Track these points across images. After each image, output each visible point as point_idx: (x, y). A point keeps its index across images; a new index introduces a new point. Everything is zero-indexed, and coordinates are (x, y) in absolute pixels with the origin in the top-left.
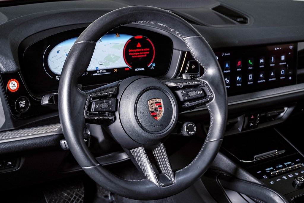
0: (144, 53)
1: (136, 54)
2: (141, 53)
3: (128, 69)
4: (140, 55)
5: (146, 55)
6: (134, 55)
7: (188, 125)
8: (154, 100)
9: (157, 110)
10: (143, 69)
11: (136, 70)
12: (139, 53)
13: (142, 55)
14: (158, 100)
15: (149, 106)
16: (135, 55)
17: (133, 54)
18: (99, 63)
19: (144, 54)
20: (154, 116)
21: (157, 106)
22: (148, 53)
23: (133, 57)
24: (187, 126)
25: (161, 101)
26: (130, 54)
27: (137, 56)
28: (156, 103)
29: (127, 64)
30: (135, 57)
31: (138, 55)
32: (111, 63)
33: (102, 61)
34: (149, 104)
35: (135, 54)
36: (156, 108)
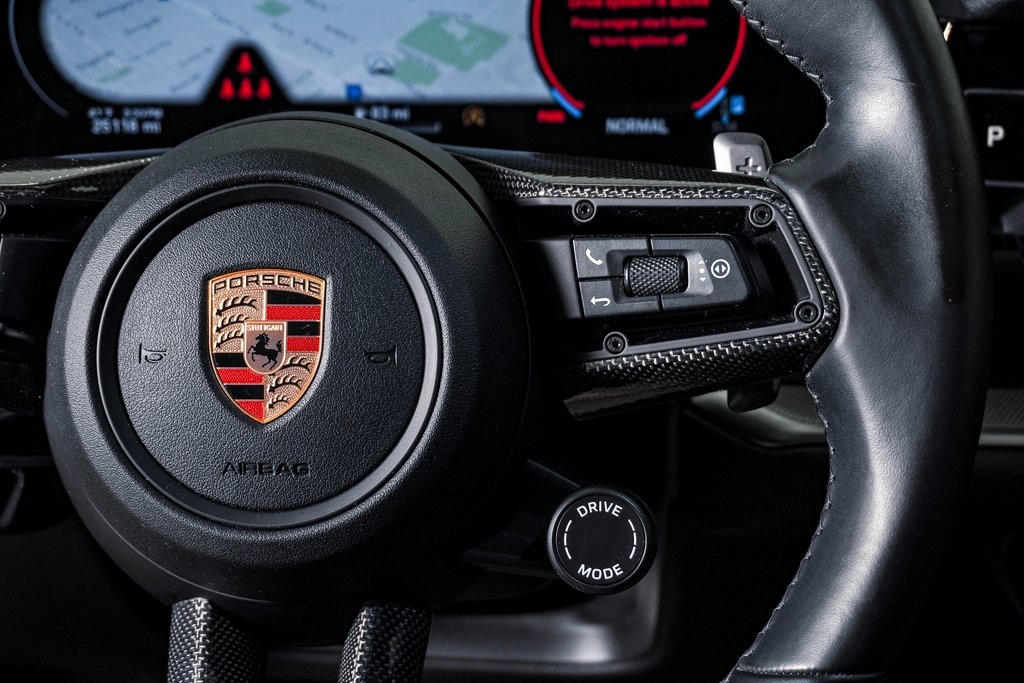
0: (674, 23)
1: (620, 24)
2: (650, 23)
3: (558, 117)
4: (641, 32)
5: (682, 39)
6: (601, 32)
7: (583, 511)
8: (261, 273)
9: (273, 355)
10: (657, 127)
11: (613, 126)
12: (634, 24)
13: (659, 32)
14: (294, 282)
15: (212, 312)
16: (612, 33)
17: (594, 24)
18: (371, 62)
19: (672, 33)
20: (237, 392)
21: (280, 327)
22: (701, 23)
23: (595, 41)
24: (570, 513)
25: (324, 290)
26: (575, 22)
27: (622, 41)
28: (275, 297)
29: (550, 85)
30: (611, 42)
31: (628, 33)
32: (445, 69)
33: (390, 51)
34: (212, 298)
35: (607, 24)
36: (263, 339)
